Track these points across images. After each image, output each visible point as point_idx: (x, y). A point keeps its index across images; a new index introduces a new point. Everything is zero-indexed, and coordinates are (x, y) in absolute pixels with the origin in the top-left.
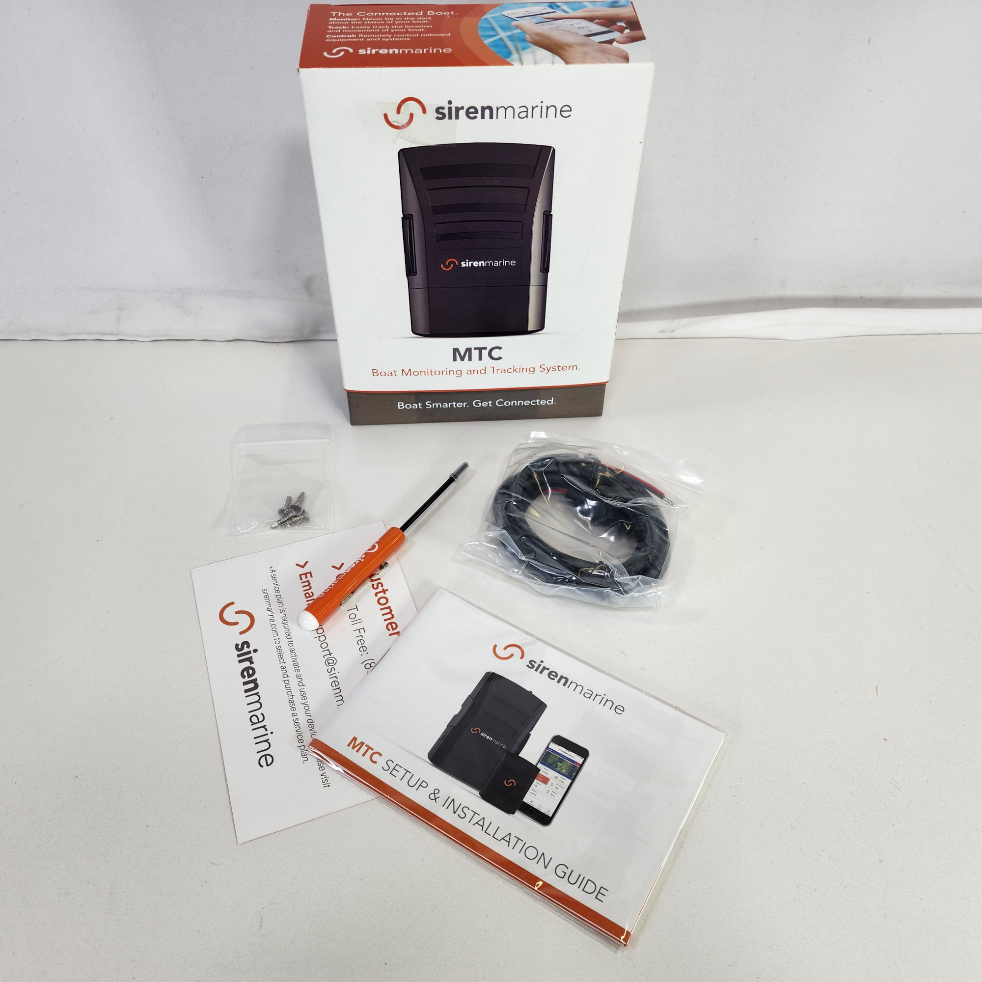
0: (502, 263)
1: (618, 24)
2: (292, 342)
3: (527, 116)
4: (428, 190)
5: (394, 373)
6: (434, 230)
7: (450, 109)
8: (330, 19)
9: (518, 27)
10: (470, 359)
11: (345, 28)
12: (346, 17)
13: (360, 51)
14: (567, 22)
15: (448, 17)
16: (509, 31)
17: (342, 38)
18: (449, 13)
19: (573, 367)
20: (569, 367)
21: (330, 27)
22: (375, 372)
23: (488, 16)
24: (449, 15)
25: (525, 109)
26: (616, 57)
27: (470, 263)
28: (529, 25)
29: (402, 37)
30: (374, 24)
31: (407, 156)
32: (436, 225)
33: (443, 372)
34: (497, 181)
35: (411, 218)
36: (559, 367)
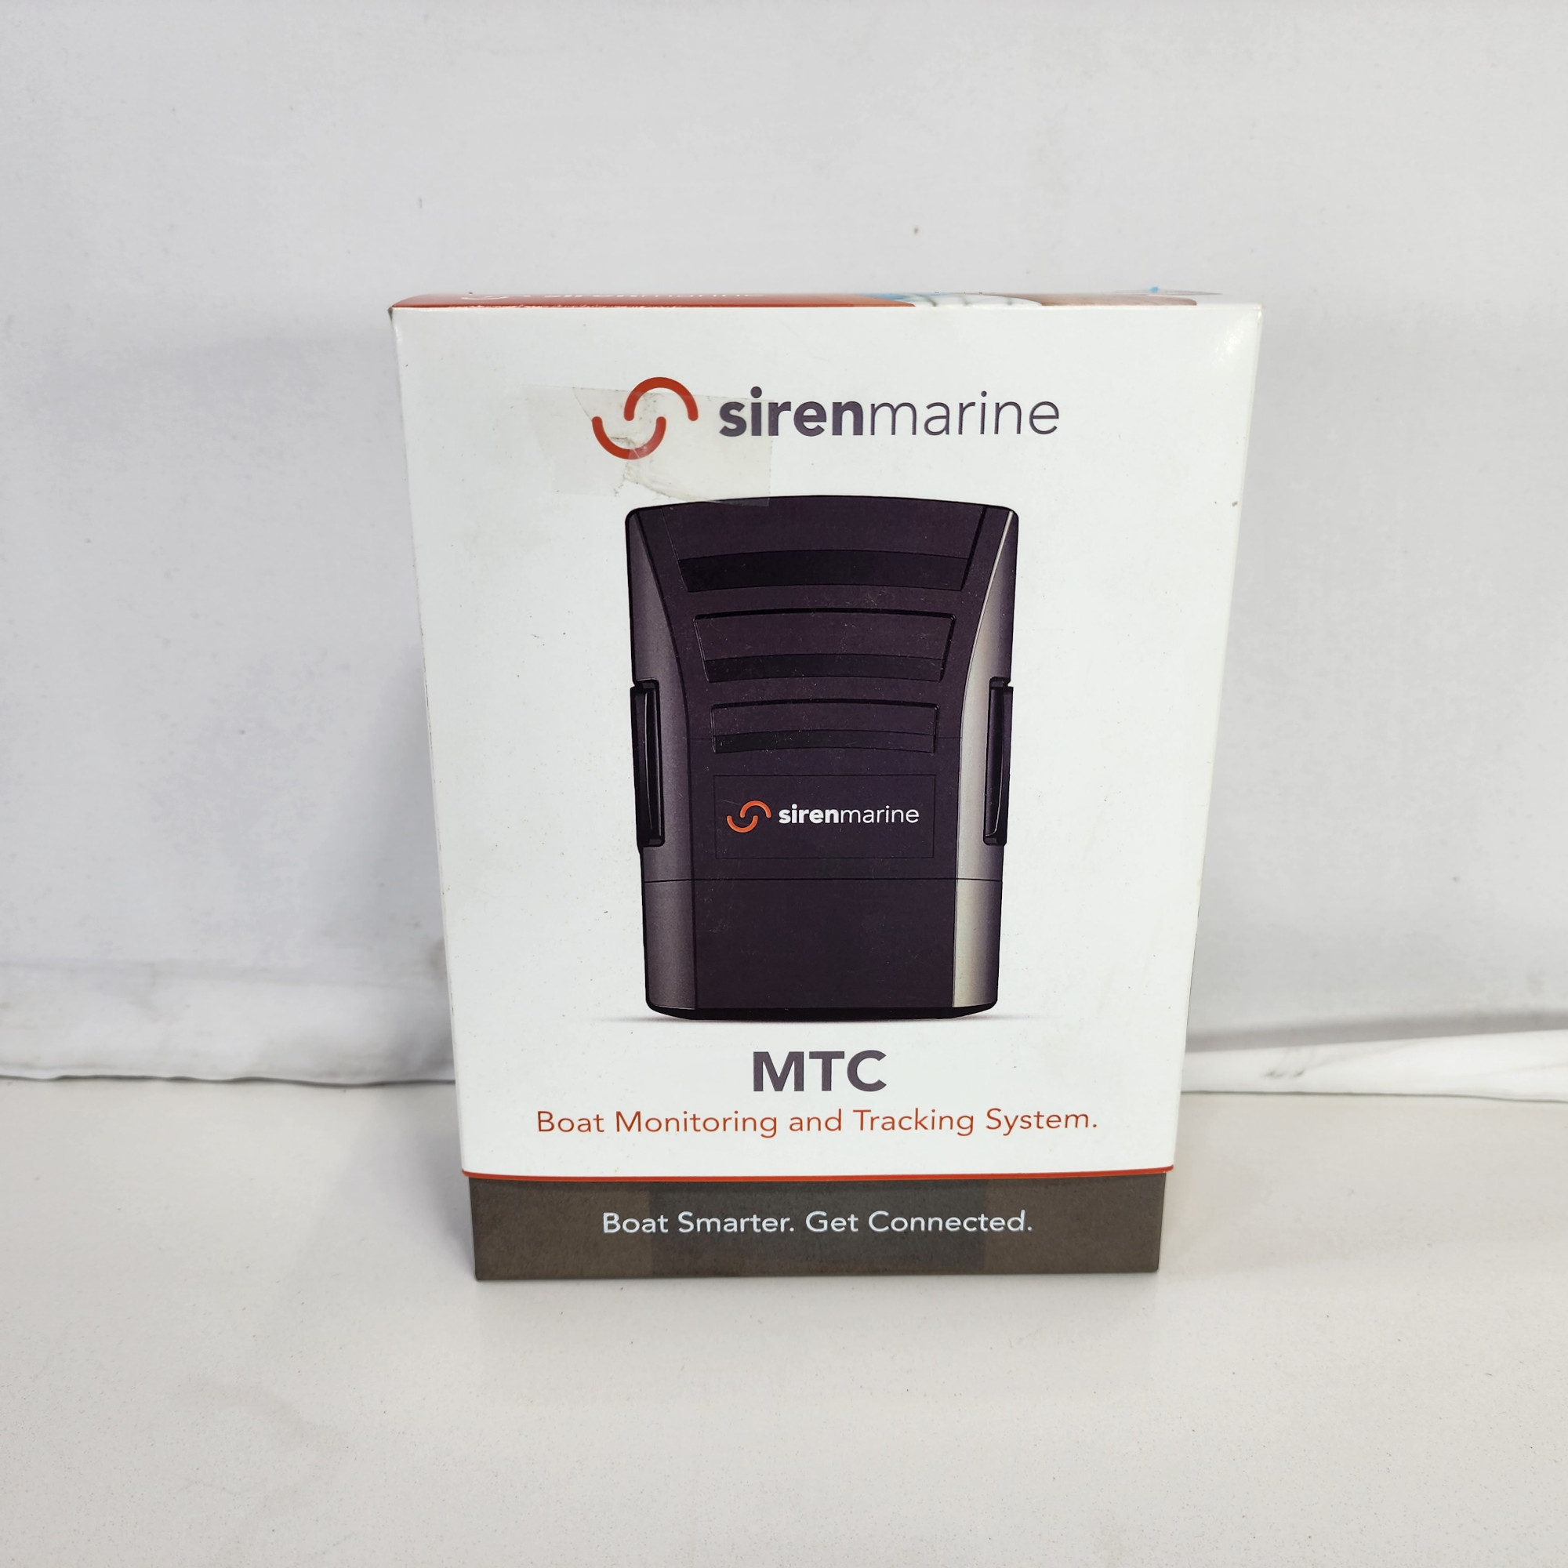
0: (883, 815)
3: (947, 429)
4: (699, 617)
5: (594, 1124)
6: (713, 723)
7: (756, 408)
10: (799, 1085)
19: (1077, 1117)
20: (1067, 1117)
22: (545, 1121)
25: (942, 411)
27: (802, 813)
32: (716, 711)
33: (725, 1121)
34: (871, 598)
35: (655, 693)
36: (1038, 1116)
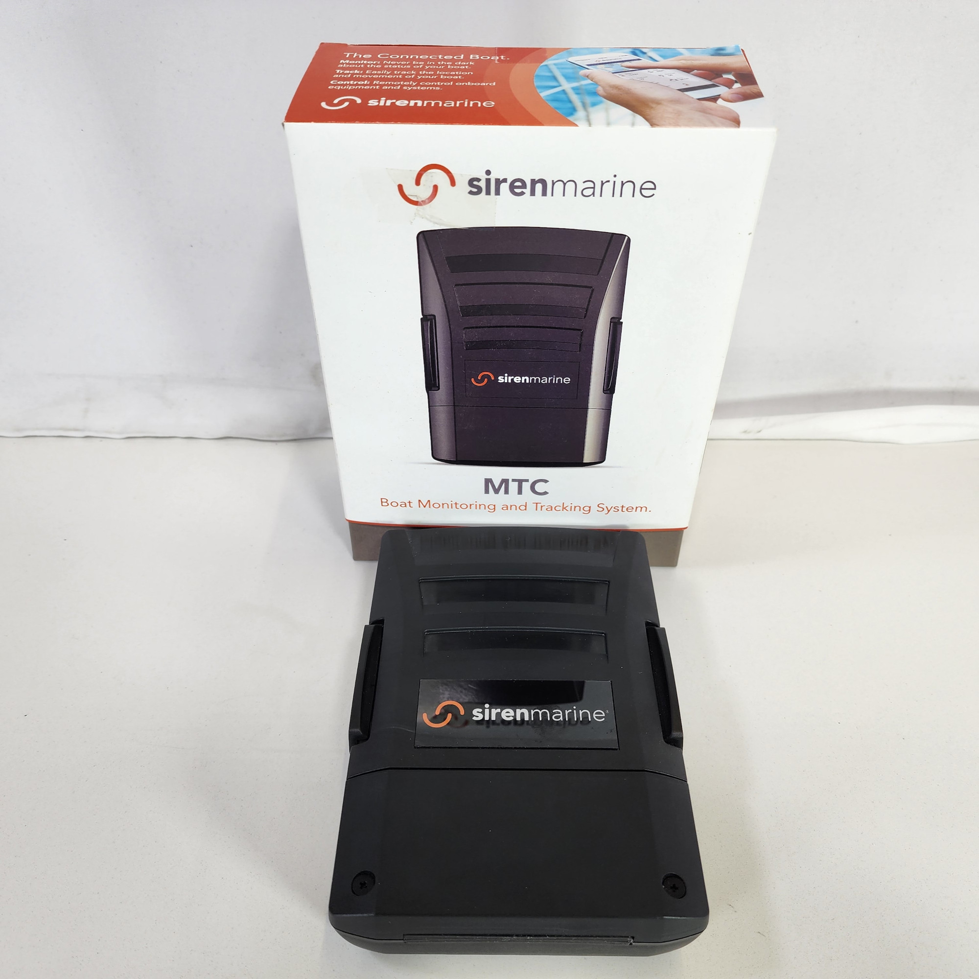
0: (552, 380)
1: (725, 76)
2: (293, 440)
3: (593, 194)
4: (456, 285)
5: (408, 504)
6: (464, 335)
7: (488, 181)
8: (341, 62)
9: (587, 76)
10: (507, 492)
11: (358, 72)
12: (363, 59)
13: (370, 102)
14: (655, 72)
15: (496, 62)
16: (574, 82)
17: (350, 85)
18: (498, 58)
19: (642, 508)
20: (637, 508)
21: (338, 71)
22: (384, 502)
23: (549, 62)
24: (498, 60)
25: (591, 185)
26: (721, 119)
27: (510, 378)
28: (604, 75)
29: (430, 86)
30: (397, 69)
31: (426, 239)
32: (466, 330)
33: (471, 505)
34: (548, 278)
35: (433, 320)
36: (623, 507)
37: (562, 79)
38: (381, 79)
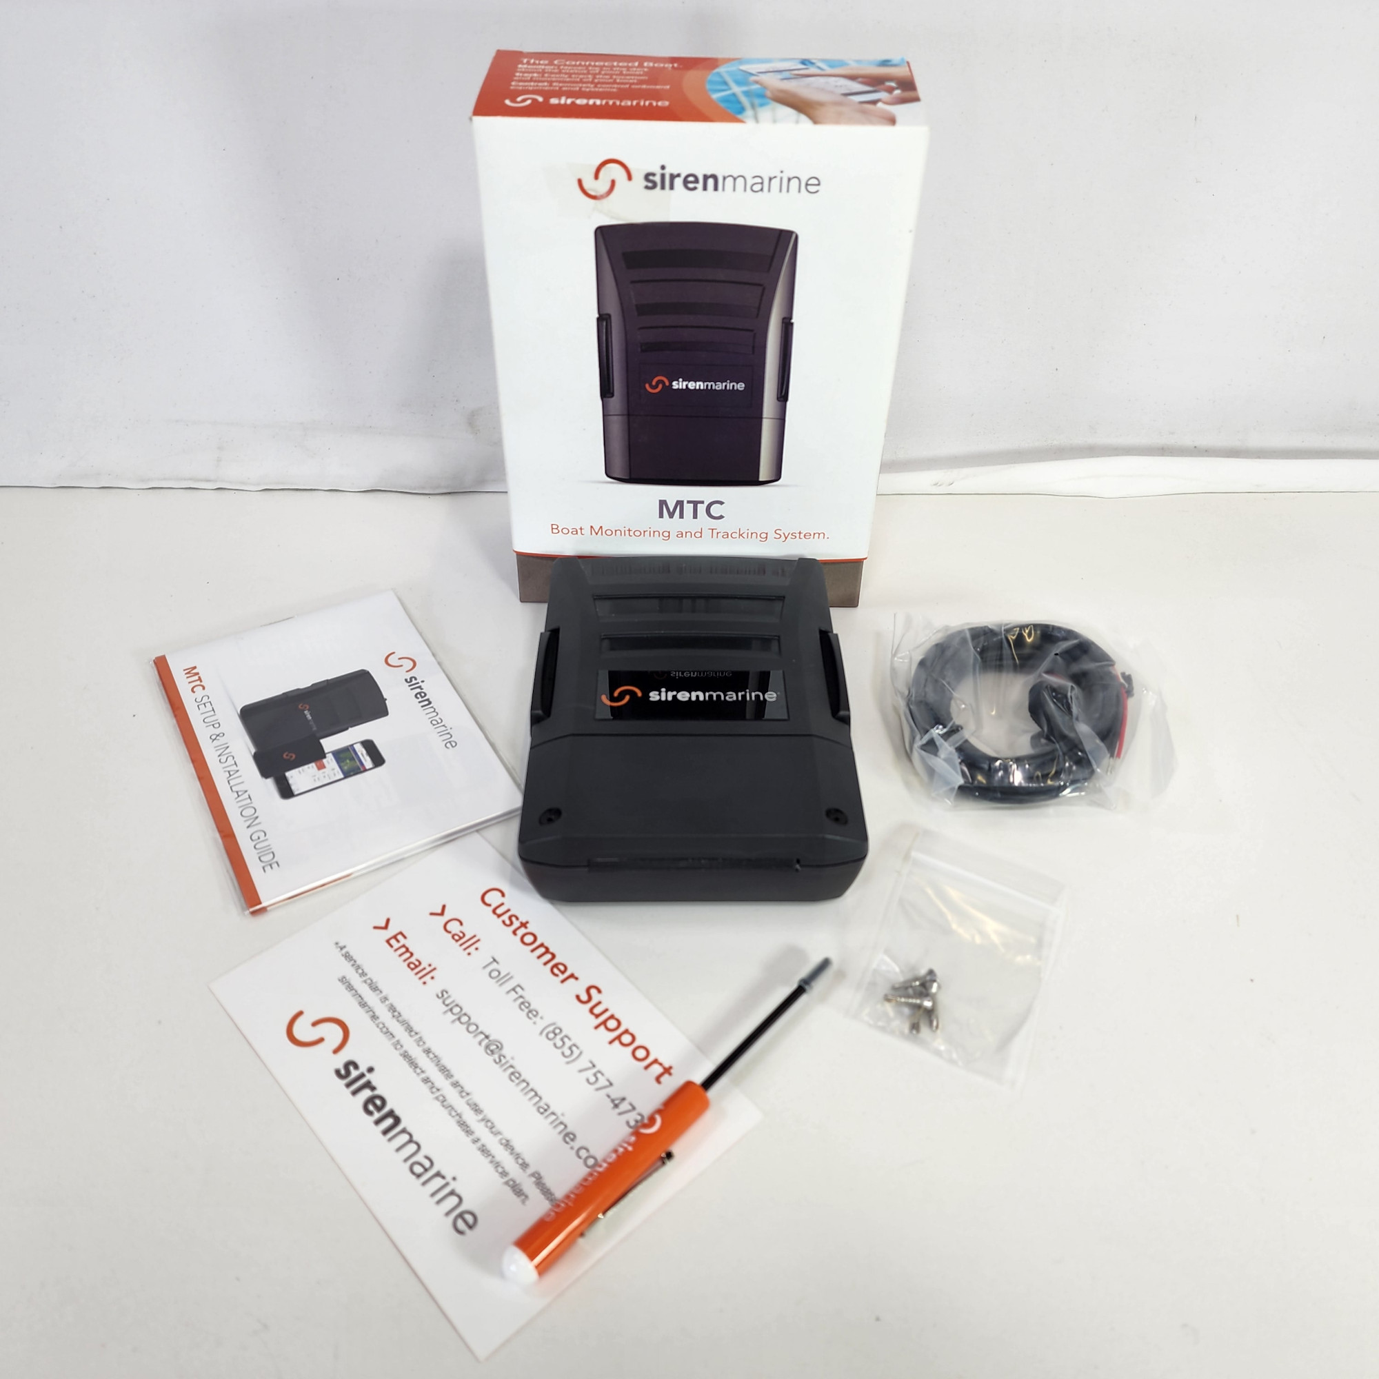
0: (726, 386)
1: (887, 83)
2: (449, 493)
3: (762, 190)
4: (632, 282)
5: (579, 531)
6: (639, 336)
7: (663, 176)
8: (519, 66)
9: (757, 82)
10: (681, 516)
11: (537, 75)
12: (539, 64)
13: (552, 100)
14: (822, 80)
15: (670, 69)
16: (744, 86)
17: (530, 86)
18: (671, 65)
19: (820, 534)
20: (814, 534)
21: (518, 74)
23: (722, 70)
24: (672, 67)
25: (759, 180)
26: (879, 119)
27: (685, 383)
28: (774, 82)
29: (608, 88)
30: (574, 73)
31: (605, 235)
32: (641, 330)
33: (644, 532)
34: (721, 274)
35: (609, 320)
36: (800, 533)
37: (732, 85)
38: (560, 82)
